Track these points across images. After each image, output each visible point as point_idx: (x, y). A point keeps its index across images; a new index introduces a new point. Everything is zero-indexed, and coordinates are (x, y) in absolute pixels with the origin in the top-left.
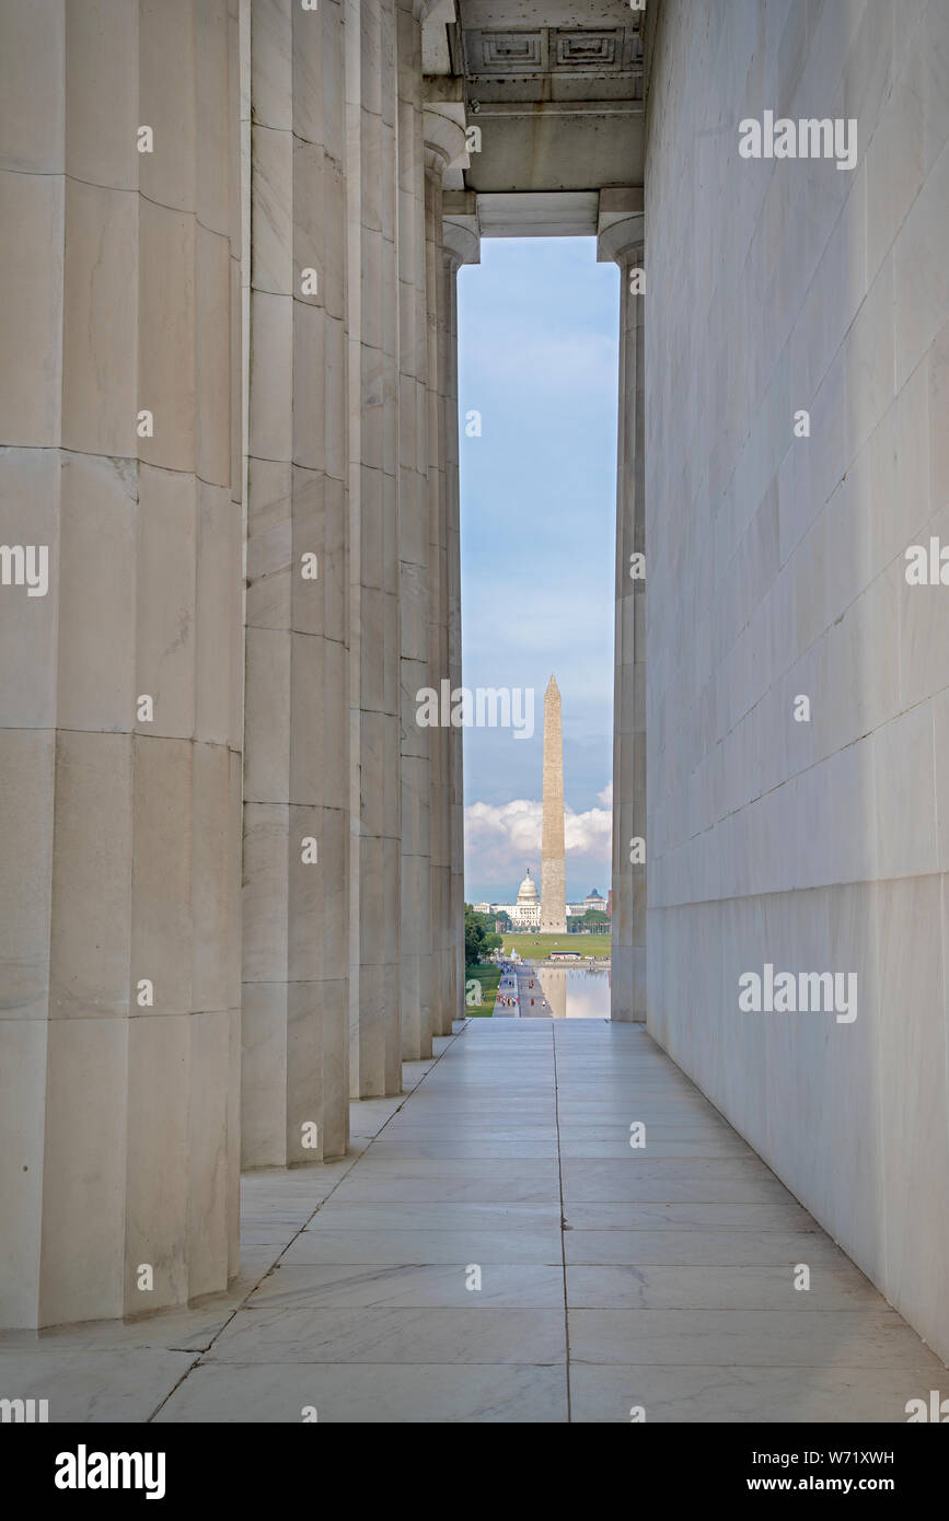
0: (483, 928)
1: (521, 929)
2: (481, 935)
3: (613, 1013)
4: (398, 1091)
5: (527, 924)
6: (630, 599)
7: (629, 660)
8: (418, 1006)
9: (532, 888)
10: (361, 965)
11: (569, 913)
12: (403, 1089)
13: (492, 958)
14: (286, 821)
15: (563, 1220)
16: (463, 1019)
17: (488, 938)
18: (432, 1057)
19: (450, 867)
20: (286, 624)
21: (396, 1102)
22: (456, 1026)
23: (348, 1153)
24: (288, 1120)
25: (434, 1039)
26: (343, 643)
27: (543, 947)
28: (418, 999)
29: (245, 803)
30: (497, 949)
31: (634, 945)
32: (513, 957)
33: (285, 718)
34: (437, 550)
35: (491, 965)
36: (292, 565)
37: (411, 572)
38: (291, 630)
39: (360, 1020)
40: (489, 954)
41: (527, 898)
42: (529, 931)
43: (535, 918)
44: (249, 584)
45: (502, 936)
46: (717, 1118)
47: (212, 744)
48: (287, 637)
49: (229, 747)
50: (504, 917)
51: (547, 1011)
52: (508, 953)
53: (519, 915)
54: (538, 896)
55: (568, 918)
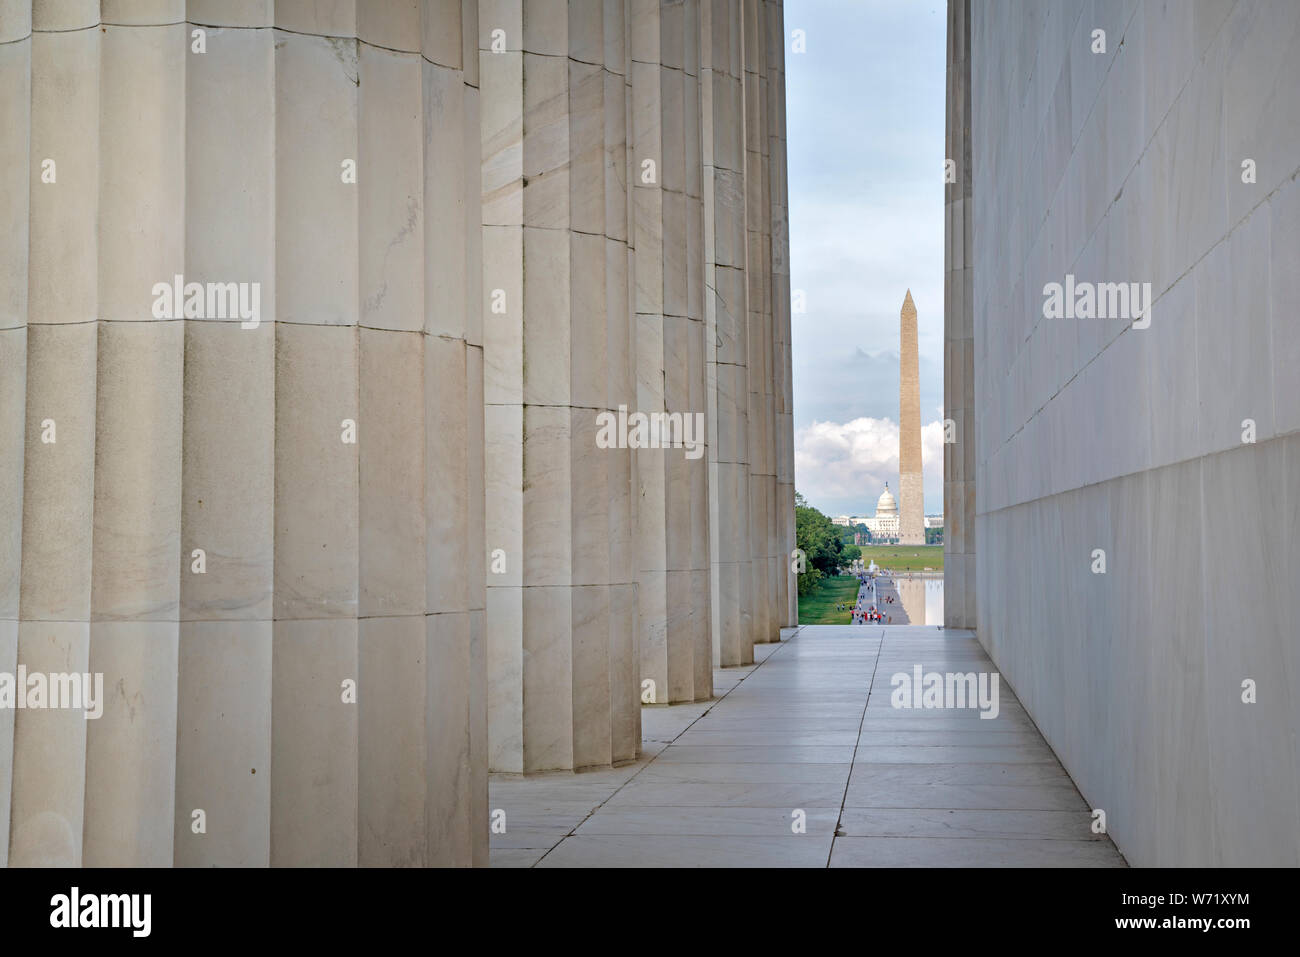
0: (842, 541)
1: (880, 541)
2: (840, 547)
3: (946, 620)
4: (708, 696)
5: (886, 536)
6: (959, 204)
7: (959, 265)
8: (738, 613)
9: (890, 501)
10: (667, 571)
11: (927, 525)
12: (714, 694)
13: (850, 569)
14: (568, 424)
15: (839, 826)
16: (796, 627)
17: (846, 551)
18: (753, 663)
19: (775, 476)
20: (565, 223)
21: (703, 707)
22: (784, 634)
23: (639, 756)
24: (575, 724)
25: (756, 646)
26: (626, 242)
27: (903, 558)
28: (738, 607)
29: (525, 406)
30: (856, 561)
31: (965, 553)
32: (872, 567)
33: (564, 319)
34: (758, 156)
35: (850, 576)
36: (570, 162)
37: (724, 178)
38: (570, 229)
39: (667, 626)
40: (847, 565)
41: (885, 511)
42: (888, 543)
43: (894, 528)
44: (525, 183)
45: (861, 548)
46: (1026, 724)
47: (448, 338)
48: (565, 237)
49: (465, 341)
50: (863, 529)
51: (905, 620)
52: (869, 565)
53: (878, 528)
54: (897, 509)
55: (927, 530)
